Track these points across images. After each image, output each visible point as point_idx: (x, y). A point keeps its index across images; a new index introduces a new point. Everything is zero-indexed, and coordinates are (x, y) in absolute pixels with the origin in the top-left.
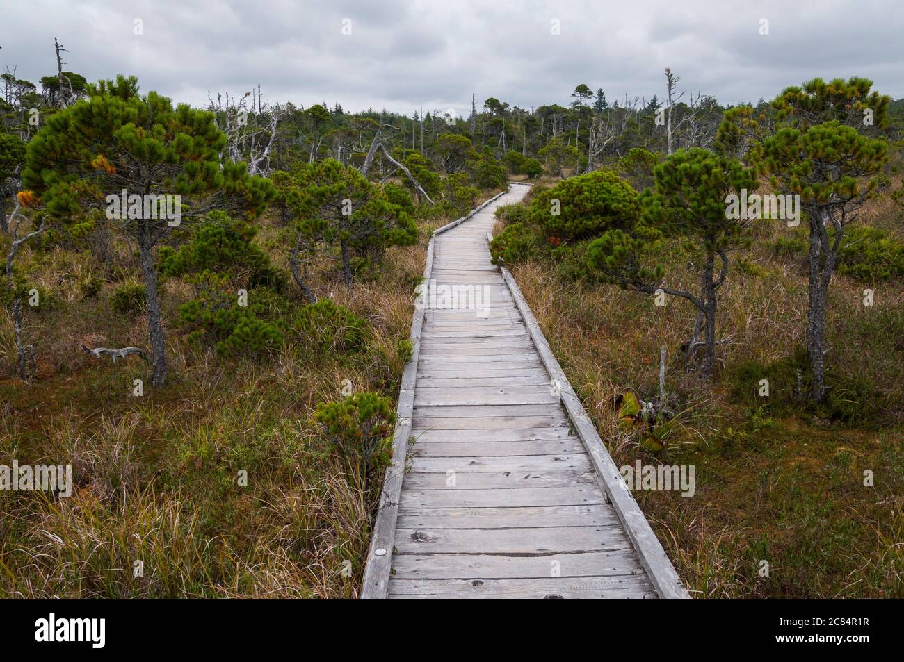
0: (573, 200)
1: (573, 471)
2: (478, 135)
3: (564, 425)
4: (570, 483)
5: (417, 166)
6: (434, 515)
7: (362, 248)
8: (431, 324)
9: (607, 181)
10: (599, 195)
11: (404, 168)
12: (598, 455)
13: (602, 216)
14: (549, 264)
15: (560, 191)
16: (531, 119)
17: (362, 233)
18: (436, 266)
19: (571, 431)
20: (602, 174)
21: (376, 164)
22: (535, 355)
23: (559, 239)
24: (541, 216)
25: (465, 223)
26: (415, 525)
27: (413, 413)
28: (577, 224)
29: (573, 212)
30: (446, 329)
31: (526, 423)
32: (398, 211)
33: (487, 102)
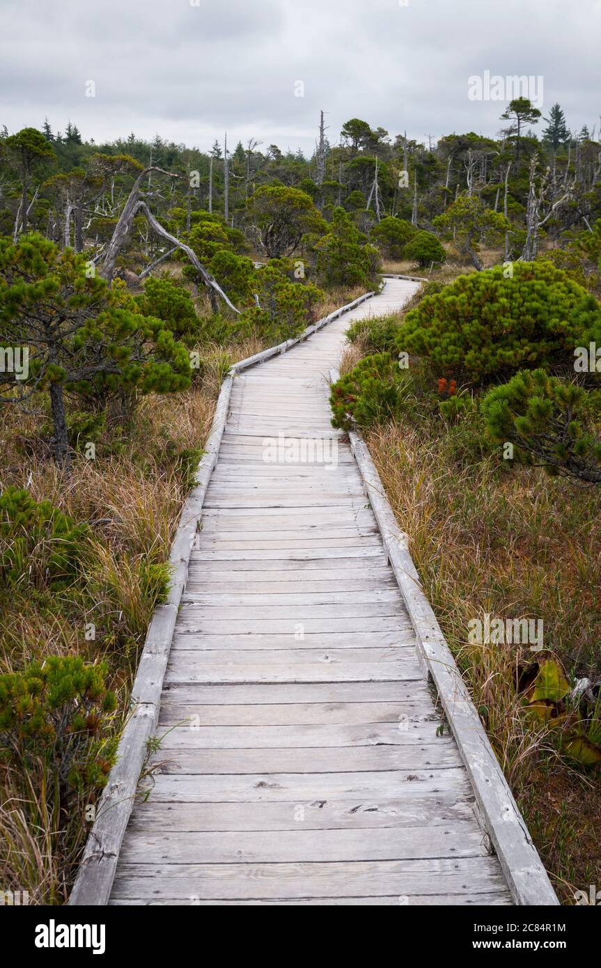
0: (480, 312)
1: (437, 798)
2: (330, 186)
3: (431, 719)
4: (429, 819)
5: (211, 243)
6: (182, 875)
7: (95, 395)
8: (212, 536)
9: (541, 279)
10: (527, 304)
11: (186, 248)
12: (480, 769)
13: (531, 341)
14: (436, 428)
15: (457, 296)
16: (427, 159)
17: (90, 368)
18: (231, 430)
19: (441, 729)
20: (533, 265)
21: (138, 238)
22: (394, 592)
23: (453, 382)
24: (422, 340)
25: (292, 351)
26: (146, 892)
27: (162, 696)
28: (486, 356)
29: (478, 334)
30: (238, 545)
31: (363, 714)
32: (156, 330)
33: (347, 126)
